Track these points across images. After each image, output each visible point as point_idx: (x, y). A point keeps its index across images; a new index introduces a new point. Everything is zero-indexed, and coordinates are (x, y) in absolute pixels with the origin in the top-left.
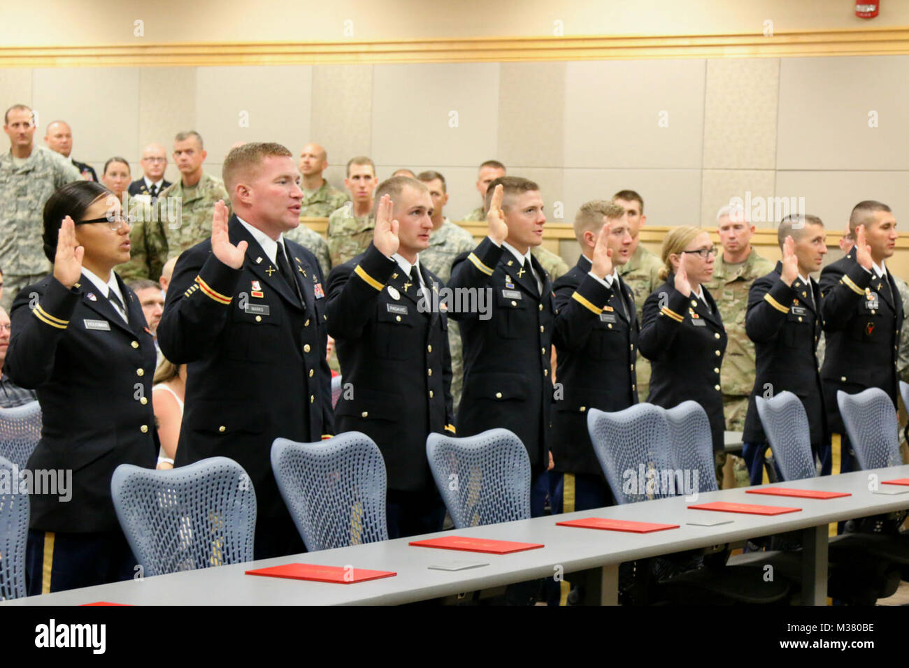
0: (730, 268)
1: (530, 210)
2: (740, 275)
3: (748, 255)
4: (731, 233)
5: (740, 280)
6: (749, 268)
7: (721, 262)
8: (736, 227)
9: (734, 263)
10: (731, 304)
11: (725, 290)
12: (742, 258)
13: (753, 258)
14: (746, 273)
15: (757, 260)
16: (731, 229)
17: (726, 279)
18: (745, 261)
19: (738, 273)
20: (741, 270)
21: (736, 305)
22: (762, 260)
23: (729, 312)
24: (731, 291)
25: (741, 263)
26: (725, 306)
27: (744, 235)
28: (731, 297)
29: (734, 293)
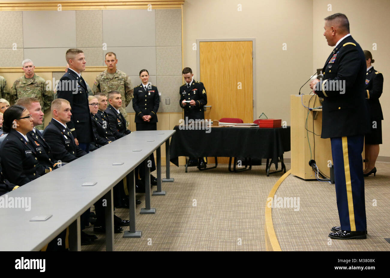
0: (28, 80)
1: (81, 59)
2: (32, 82)
3: (34, 75)
4: (29, 68)
5: (32, 84)
6: (34, 80)
7: (24, 78)
8: (31, 66)
9: (29, 78)
10: (29, 92)
11: (27, 87)
12: (32, 77)
13: (35, 77)
14: (34, 81)
15: (36, 77)
16: (29, 67)
17: (27, 84)
18: (33, 77)
19: (31, 82)
20: (32, 81)
21: (31, 92)
22: (38, 77)
23: (29, 94)
24: (29, 87)
25: (31, 78)
26: (28, 92)
27: (33, 69)
28: (29, 90)
29: (30, 88)
